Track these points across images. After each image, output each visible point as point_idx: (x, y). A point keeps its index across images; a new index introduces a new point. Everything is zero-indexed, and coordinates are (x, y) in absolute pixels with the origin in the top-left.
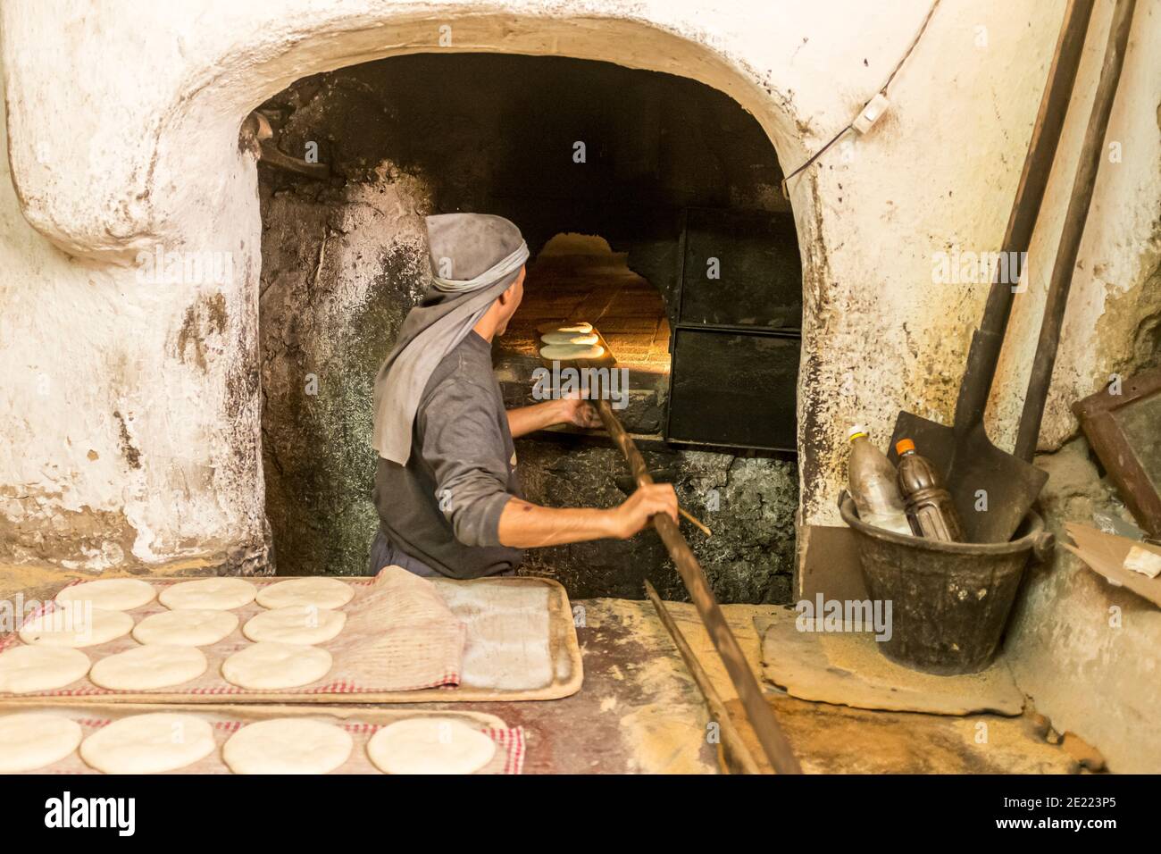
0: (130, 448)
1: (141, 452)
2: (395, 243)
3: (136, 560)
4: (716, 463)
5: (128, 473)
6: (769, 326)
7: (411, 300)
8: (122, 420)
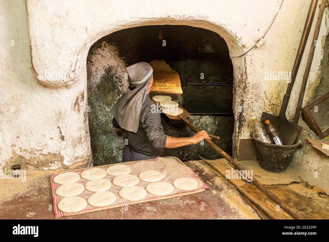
0: (62, 136)
1: (65, 136)
2: (108, 65)
3: (64, 165)
4: (196, 118)
5: (61, 142)
6: (210, 82)
7: (114, 80)
8: (60, 129)
